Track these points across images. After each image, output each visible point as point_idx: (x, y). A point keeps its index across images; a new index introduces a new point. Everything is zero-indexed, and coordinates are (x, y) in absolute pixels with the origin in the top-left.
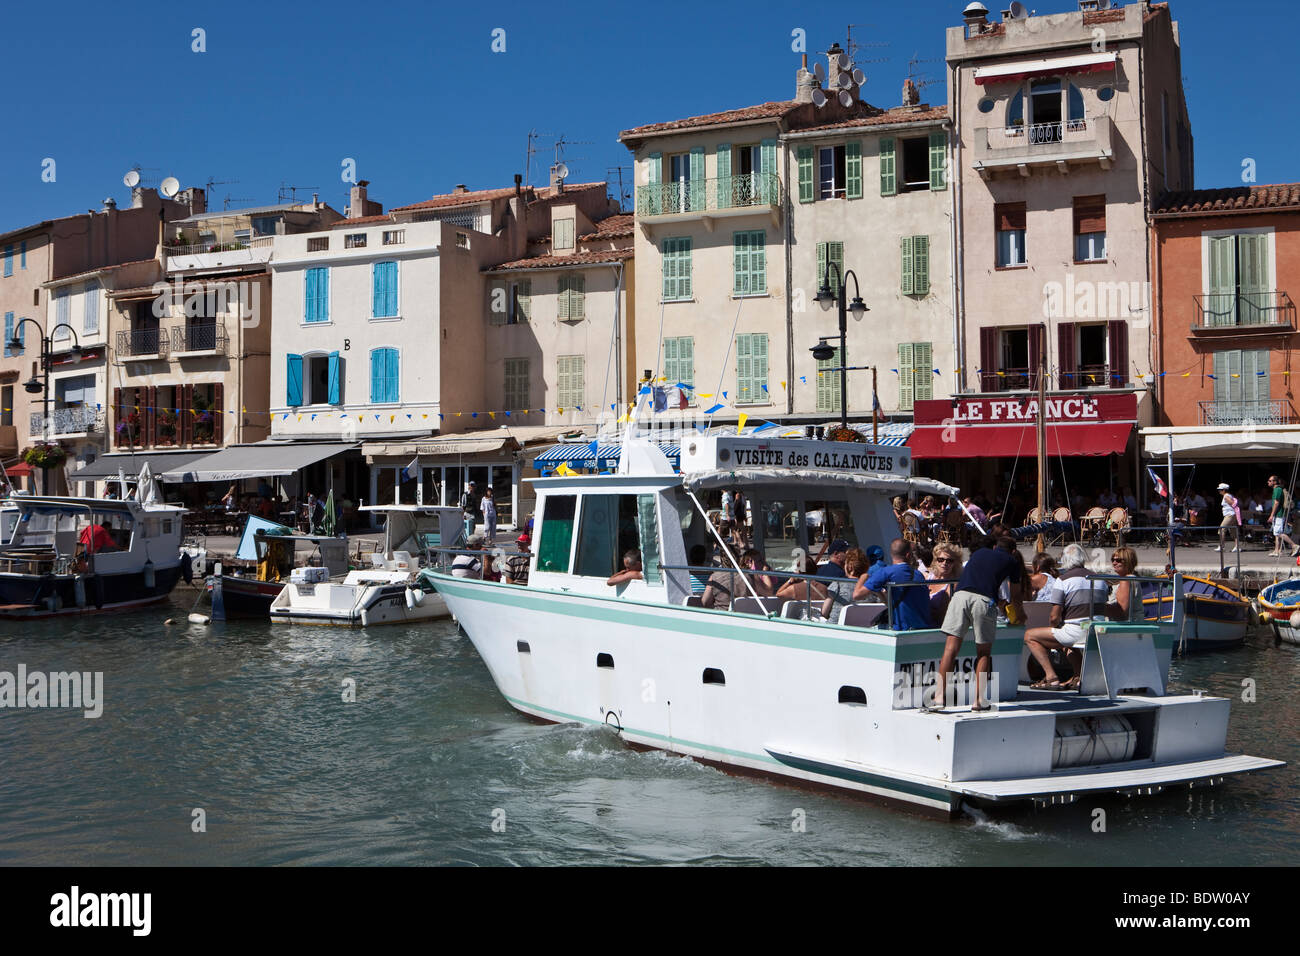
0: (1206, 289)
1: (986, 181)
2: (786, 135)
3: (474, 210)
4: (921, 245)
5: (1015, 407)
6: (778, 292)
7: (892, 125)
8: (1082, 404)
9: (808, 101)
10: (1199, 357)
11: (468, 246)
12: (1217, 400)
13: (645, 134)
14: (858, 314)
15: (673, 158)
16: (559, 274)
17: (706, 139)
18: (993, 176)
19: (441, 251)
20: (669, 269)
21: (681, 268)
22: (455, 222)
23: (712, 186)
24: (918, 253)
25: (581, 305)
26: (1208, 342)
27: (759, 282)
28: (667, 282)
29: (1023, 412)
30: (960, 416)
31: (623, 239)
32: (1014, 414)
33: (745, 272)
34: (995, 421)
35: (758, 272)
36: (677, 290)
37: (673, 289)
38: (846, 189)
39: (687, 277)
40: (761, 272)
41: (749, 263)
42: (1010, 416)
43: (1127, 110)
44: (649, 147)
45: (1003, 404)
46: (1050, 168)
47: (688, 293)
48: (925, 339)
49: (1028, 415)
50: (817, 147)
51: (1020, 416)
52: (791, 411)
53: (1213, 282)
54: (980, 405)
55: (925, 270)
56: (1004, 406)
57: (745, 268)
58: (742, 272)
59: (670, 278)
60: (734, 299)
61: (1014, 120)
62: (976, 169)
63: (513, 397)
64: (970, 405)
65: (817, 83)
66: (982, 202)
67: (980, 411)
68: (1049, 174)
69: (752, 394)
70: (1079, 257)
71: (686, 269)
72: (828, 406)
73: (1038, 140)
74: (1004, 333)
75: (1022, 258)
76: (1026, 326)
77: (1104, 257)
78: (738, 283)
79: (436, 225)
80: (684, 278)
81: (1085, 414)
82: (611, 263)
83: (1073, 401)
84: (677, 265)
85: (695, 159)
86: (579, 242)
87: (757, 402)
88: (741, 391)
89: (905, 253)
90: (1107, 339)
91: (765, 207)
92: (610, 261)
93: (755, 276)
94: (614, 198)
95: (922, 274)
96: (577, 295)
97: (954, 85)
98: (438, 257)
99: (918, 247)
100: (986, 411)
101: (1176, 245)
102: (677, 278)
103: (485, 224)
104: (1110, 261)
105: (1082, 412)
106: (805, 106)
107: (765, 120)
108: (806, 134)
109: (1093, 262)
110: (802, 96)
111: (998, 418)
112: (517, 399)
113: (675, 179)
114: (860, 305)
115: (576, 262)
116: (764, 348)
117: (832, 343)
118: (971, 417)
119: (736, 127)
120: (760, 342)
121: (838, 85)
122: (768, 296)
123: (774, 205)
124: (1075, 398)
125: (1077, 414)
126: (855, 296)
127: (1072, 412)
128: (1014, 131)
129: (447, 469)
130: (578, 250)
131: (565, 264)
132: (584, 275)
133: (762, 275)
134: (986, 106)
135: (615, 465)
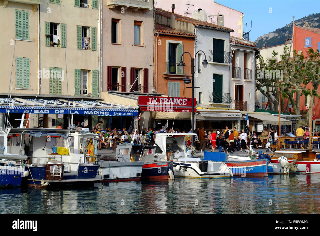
5: (166, 100)
6: (34, 40)
8: (183, 100)
27: (26, 35)
35: (25, 30)
40: (27, 30)
41: (22, 25)
45: (163, 99)
48: (89, 68)
52: (40, 93)
58: (19, 29)
66: (108, 17)
69: (23, 84)
76: (120, 67)
78: (17, 34)
81: (183, 104)
87: (24, 88)
88: (18, 83)
100: (158, 101)
104: (144, 47)
109: (138, 46)
116: (28, 64)
120: (27, 61)
122: (31, 41)
127: (180, 103)
133: (27, 32)
135: (38, 112)
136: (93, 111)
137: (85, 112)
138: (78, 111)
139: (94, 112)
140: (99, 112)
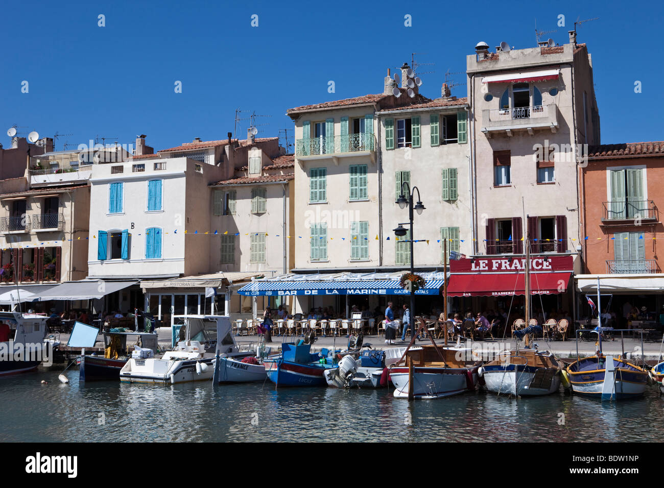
0: (609, 199)
1: (488, 139)
2: (379, 112)
3: (205, 152)
4: (453, 173)
5: (506, 263)
6: (374, 198)
7: (437, 108)
8: (542, 261)
9: (391, 94)
10: (606, 236)
11: (202, 172)
12: (617, 260)
13: (301, 111)
14: (420, 210)
15: (316, 125)
16: (252, 188)
17: (335, 114)
18: (492, 136)
19: (187, 174)
20: (313, 185)
21: (320, 185)
22: (194, 158)
23: (338, 140)
24: (451, 177)
25: (264, 205)
26: (610, 228)
27: (363, 193)
28: (312, 193)
29: (511, 265)
30: (476, 268)
31: (288, 169)
32: (506, 266)
33: (356, 187)
34: (495, 271)
35: (363, 188)
36: (318, 197)
37: (316, 196)
38: (412, 142)
39: (324, 190)
40: (365, 187)
41: (358, 183)
42: (503, 268)
43: (565, 101)
44: (303, 118)
45: (499, 261)
46: (524, 132)
47: (324, 199)
48: (455, 225)
49: (513, 268)
50: (396, 119)
51: (508, 268)
52: (381, 265)
53: (613, 195)
54: (486, 262)
55: (455, 187)
56: (499, 262)
57: (356, 185)
58: (354, 188)
59: (314, 190)
60: (350, 202)
61: (503, 106)
62: (483, 132)
63: (226, 256)
64: (481, 262)
65: (395, 85)
66: (486, 151)
67: (486, 265)
68: (523, 135)
69: (360, 255)
70: (540, 181)
71: (323, 185)
72: (401, 262)
73: (517, 116)
74: (499, 222)
75: (508, 181)
76: (511, 218)
77: (553, 181)
78: (352, 193)
79: (184, 159)
80: (322, 190)
81: (545, 267)
82: (281, 182)
83: (538, 260)
84: (318, 183)
85: (328, 125)
86: (263, 170)
87: (362, 259)
88: (353, 253)
89: (444, 178)
90: (556, 226)
91: (367, 152)
92: (281, 180)
93: (361, 190)
94: (283, 146)
95: (453, 189)
96: (262, 200)
97: (471, 86)
98: (185, 178)
99: (451, 174)
100: (490, 265)
101: (593, 175)
102: (318, 190)
103: (211, 160)
104: (557, 183)
105: (543, 266)
106: (389, 97)
107: (367, 104)
108: (390, 112)
109: (548, 184)
110: (388, 92)
111: (496, 269)
112: (227, 257)
113: (317, 135)
114: (420, 206)
115: (262, 181)
116: (366, 229)
117: (405, 227)
118: (481, 268)
119: (351, 108)
120: (364, 226)
121: (407, 86)
122: (369, 201)
123: (372, 151)
124: (539, 258)
125: (540, 267)
126: (418, 201)
127: (537, 266)
128: (504, 112)
129: (188, 295)
130: (263, 175)
131: (255, 182)
132: (266, 188)
133: (365, 189)
134: (488, 98)
135: (283, 294)
136: (360, 290)
137: (348, 291)
138: (337, 289)
139: (362, 290)
140: (370, 290)
